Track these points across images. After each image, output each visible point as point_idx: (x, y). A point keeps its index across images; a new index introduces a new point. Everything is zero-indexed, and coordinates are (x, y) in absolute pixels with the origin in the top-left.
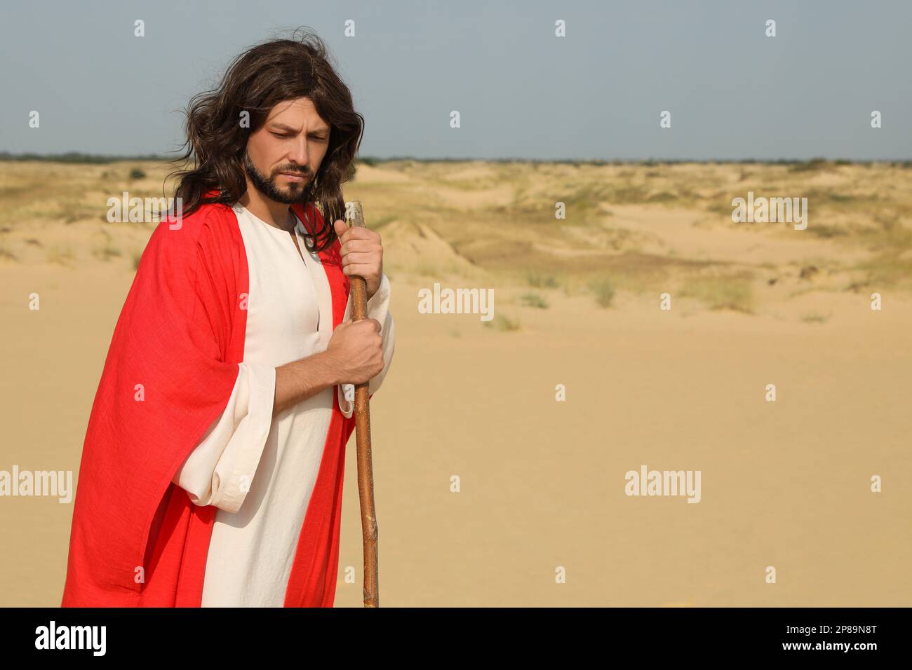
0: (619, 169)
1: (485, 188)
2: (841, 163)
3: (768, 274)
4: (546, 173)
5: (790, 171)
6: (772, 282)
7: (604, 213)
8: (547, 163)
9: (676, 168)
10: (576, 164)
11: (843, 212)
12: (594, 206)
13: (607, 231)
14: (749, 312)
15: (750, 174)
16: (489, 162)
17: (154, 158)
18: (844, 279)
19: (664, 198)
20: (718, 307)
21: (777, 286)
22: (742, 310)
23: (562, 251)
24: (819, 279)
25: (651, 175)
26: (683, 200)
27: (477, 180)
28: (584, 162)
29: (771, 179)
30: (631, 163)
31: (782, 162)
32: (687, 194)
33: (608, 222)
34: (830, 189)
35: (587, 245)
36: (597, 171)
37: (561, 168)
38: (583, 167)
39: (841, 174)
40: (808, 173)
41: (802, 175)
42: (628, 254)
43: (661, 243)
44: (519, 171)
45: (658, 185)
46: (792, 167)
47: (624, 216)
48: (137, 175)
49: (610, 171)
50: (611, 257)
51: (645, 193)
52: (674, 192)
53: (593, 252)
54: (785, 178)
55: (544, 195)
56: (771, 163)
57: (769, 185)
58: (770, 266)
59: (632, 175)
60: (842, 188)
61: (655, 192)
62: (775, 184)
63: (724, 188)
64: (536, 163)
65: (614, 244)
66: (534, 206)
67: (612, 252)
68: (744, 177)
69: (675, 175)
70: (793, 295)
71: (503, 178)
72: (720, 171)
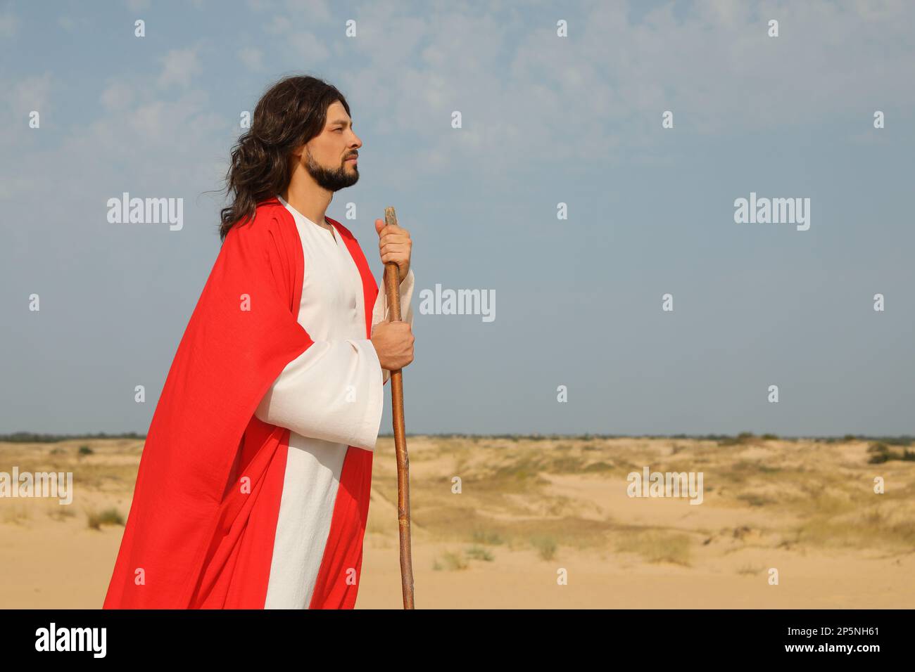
0: (556, 443)
1: (428, 459)
2: (768, 437)
3: (702, 538)
4: (486, 447)
5: (720, 445)
6: (707, 543)
7: (544, 482)
8: (487, 438)
9: (611, 443)
10: (514, 439)
11: (772, 481)
12: (534, 475)
13: (547, 498)
14: (686, 564)
15: (683, 448)
16: (430, 437)
17: (102, 436)
18: (776, 538)
19: (600, 467)
20: (657, 560)
21: (712, 544)
22: (679, 563)
23: (503, 516)
24: (750, 539)
25: (587, 448)
26: (619, 469)
27: (420, 452)
28: (521, 437)
29: (702, 453)
30: (568, 438)
31: (712, 438)
32: (622, 463)
33: (547, 490)
34: (759, 461)
35: (527, 512)
36: (534, 446)
37: (500, 442)
38: (521, 442)
39: (769, 448)
40: (738, 447)
41: (731, 448)
42: (567, 518)
43: (599, 510)
44: (460, 445)
45: (594, 458)
46: (721, 442)
47: (563, 484)
48: (86, 451)
49: (548, 445)
50: (552, 522)
51: (582, 463)
52: (611, 463)
53: (534, 517)
54: (715, 452)
55: (485, 466)
56: (701, 438)
57: (700, 458)
58: (705, 532)
59: (570, 448)
60: (770, 461)
61: (591, 462)
62: (705, 457)
63: (657, 459)
64: (476, 438)
65: (553, 510)
66: (475, 476)
67: (551, 517)
68: (676, 450)
69: (609, 448)
70: (727, 552)
71: (444, 451)
72: (654, 445)
